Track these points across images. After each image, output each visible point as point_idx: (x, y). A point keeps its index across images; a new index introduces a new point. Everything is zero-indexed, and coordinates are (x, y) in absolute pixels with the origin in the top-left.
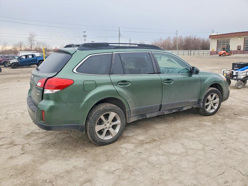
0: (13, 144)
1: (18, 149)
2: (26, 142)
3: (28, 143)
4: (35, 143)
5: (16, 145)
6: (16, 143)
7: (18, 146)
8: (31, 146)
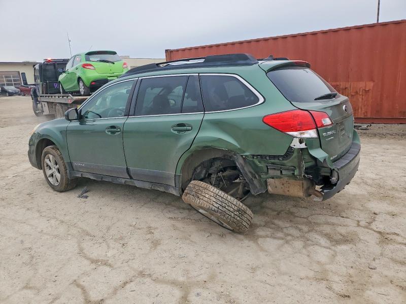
0: (384, 238)
1: (379, 225)
2: (360, 230)
3: (359, 225)
4: (348, 221)
5: (380, 233)
6: (378, 235)
7: (377, 230)
8: (356, 219)
